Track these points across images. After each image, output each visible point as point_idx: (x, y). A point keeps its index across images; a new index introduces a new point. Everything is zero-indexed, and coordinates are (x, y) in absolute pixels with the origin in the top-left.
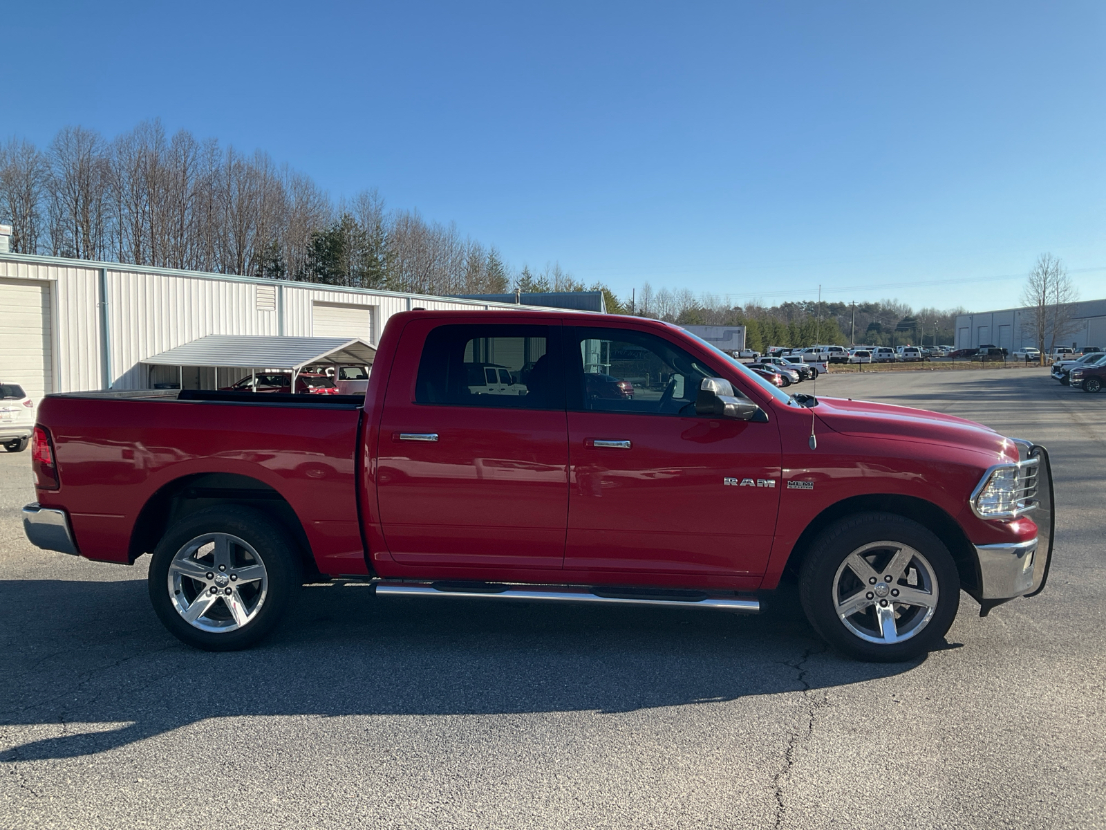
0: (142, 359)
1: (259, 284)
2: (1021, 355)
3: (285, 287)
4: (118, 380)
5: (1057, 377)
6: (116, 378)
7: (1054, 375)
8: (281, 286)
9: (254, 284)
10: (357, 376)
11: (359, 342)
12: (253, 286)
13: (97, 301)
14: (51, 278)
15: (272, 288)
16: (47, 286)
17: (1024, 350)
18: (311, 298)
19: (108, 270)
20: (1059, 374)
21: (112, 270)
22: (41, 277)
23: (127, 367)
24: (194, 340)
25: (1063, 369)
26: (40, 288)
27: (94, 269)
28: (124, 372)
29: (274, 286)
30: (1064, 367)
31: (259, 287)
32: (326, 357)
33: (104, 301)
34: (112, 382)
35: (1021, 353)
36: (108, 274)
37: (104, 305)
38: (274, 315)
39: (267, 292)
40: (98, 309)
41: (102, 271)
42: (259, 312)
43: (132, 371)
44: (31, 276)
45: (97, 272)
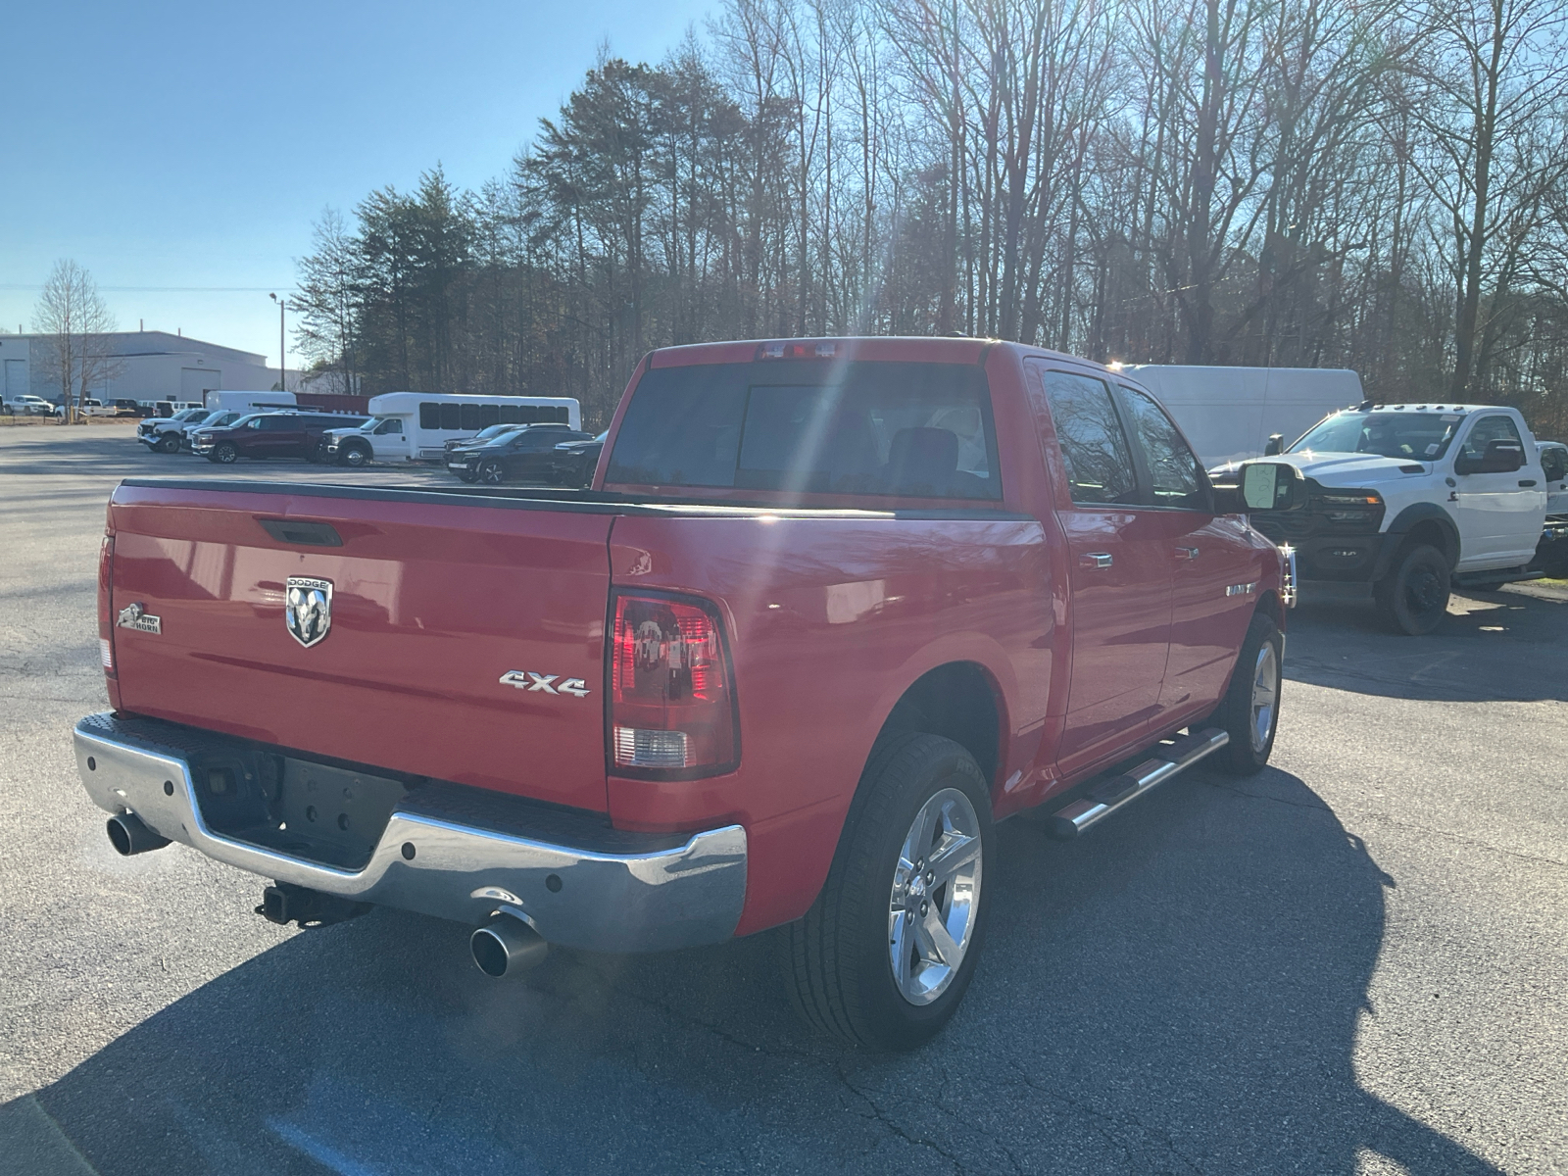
2: (19, 406)
5: (150, 440)
7: (143, 438)
17: (22, 398)
20: (152, 437)
25: (157, 430)
30: (158, 427)
35: (17, 403)
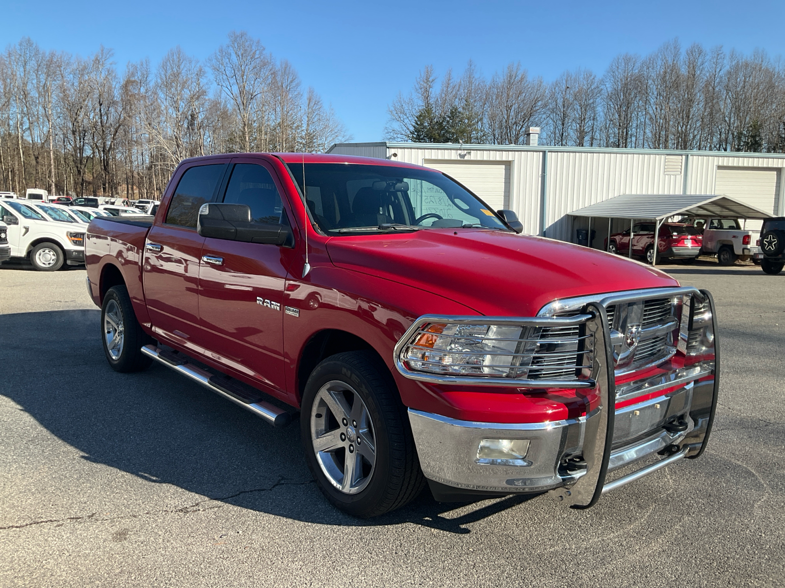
0: (569, 212)
1: (668, 155)
3: (691, 155)
4: (551, 226)
6: (550, 225)
8: (688, 155)
9: (663, 155)
10: (730, 226)
11: (724, 198)
12: (662, 156)
13: (540, 173)
14: (510, 159)
15: (680, 157)
16: (508, 164)
18: (716, 164)
19: (549, 152)
21: (551, 152)
22: (504, 159)
23: (558, 217)
24: (609, 198)
26: (504, 166)
27: (539, 151)
28: (556, 221)
29: (682, 155)
31: (668, 157)
32: (687, 211)
33: (544, 173)
34: (546, 228)
36: (549, 154)
37: (544, 176)
38: (680, 178)
39: (673, 160)
40: (540, 179)
41: (544, 152)
42: (666, 176)
43: (561, 220)
44: (498, 159)
45: (541, 153)
